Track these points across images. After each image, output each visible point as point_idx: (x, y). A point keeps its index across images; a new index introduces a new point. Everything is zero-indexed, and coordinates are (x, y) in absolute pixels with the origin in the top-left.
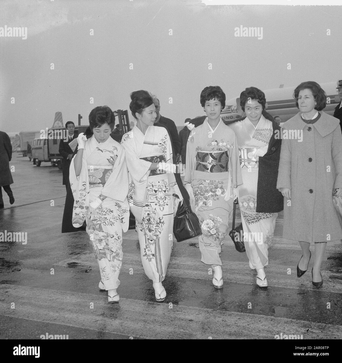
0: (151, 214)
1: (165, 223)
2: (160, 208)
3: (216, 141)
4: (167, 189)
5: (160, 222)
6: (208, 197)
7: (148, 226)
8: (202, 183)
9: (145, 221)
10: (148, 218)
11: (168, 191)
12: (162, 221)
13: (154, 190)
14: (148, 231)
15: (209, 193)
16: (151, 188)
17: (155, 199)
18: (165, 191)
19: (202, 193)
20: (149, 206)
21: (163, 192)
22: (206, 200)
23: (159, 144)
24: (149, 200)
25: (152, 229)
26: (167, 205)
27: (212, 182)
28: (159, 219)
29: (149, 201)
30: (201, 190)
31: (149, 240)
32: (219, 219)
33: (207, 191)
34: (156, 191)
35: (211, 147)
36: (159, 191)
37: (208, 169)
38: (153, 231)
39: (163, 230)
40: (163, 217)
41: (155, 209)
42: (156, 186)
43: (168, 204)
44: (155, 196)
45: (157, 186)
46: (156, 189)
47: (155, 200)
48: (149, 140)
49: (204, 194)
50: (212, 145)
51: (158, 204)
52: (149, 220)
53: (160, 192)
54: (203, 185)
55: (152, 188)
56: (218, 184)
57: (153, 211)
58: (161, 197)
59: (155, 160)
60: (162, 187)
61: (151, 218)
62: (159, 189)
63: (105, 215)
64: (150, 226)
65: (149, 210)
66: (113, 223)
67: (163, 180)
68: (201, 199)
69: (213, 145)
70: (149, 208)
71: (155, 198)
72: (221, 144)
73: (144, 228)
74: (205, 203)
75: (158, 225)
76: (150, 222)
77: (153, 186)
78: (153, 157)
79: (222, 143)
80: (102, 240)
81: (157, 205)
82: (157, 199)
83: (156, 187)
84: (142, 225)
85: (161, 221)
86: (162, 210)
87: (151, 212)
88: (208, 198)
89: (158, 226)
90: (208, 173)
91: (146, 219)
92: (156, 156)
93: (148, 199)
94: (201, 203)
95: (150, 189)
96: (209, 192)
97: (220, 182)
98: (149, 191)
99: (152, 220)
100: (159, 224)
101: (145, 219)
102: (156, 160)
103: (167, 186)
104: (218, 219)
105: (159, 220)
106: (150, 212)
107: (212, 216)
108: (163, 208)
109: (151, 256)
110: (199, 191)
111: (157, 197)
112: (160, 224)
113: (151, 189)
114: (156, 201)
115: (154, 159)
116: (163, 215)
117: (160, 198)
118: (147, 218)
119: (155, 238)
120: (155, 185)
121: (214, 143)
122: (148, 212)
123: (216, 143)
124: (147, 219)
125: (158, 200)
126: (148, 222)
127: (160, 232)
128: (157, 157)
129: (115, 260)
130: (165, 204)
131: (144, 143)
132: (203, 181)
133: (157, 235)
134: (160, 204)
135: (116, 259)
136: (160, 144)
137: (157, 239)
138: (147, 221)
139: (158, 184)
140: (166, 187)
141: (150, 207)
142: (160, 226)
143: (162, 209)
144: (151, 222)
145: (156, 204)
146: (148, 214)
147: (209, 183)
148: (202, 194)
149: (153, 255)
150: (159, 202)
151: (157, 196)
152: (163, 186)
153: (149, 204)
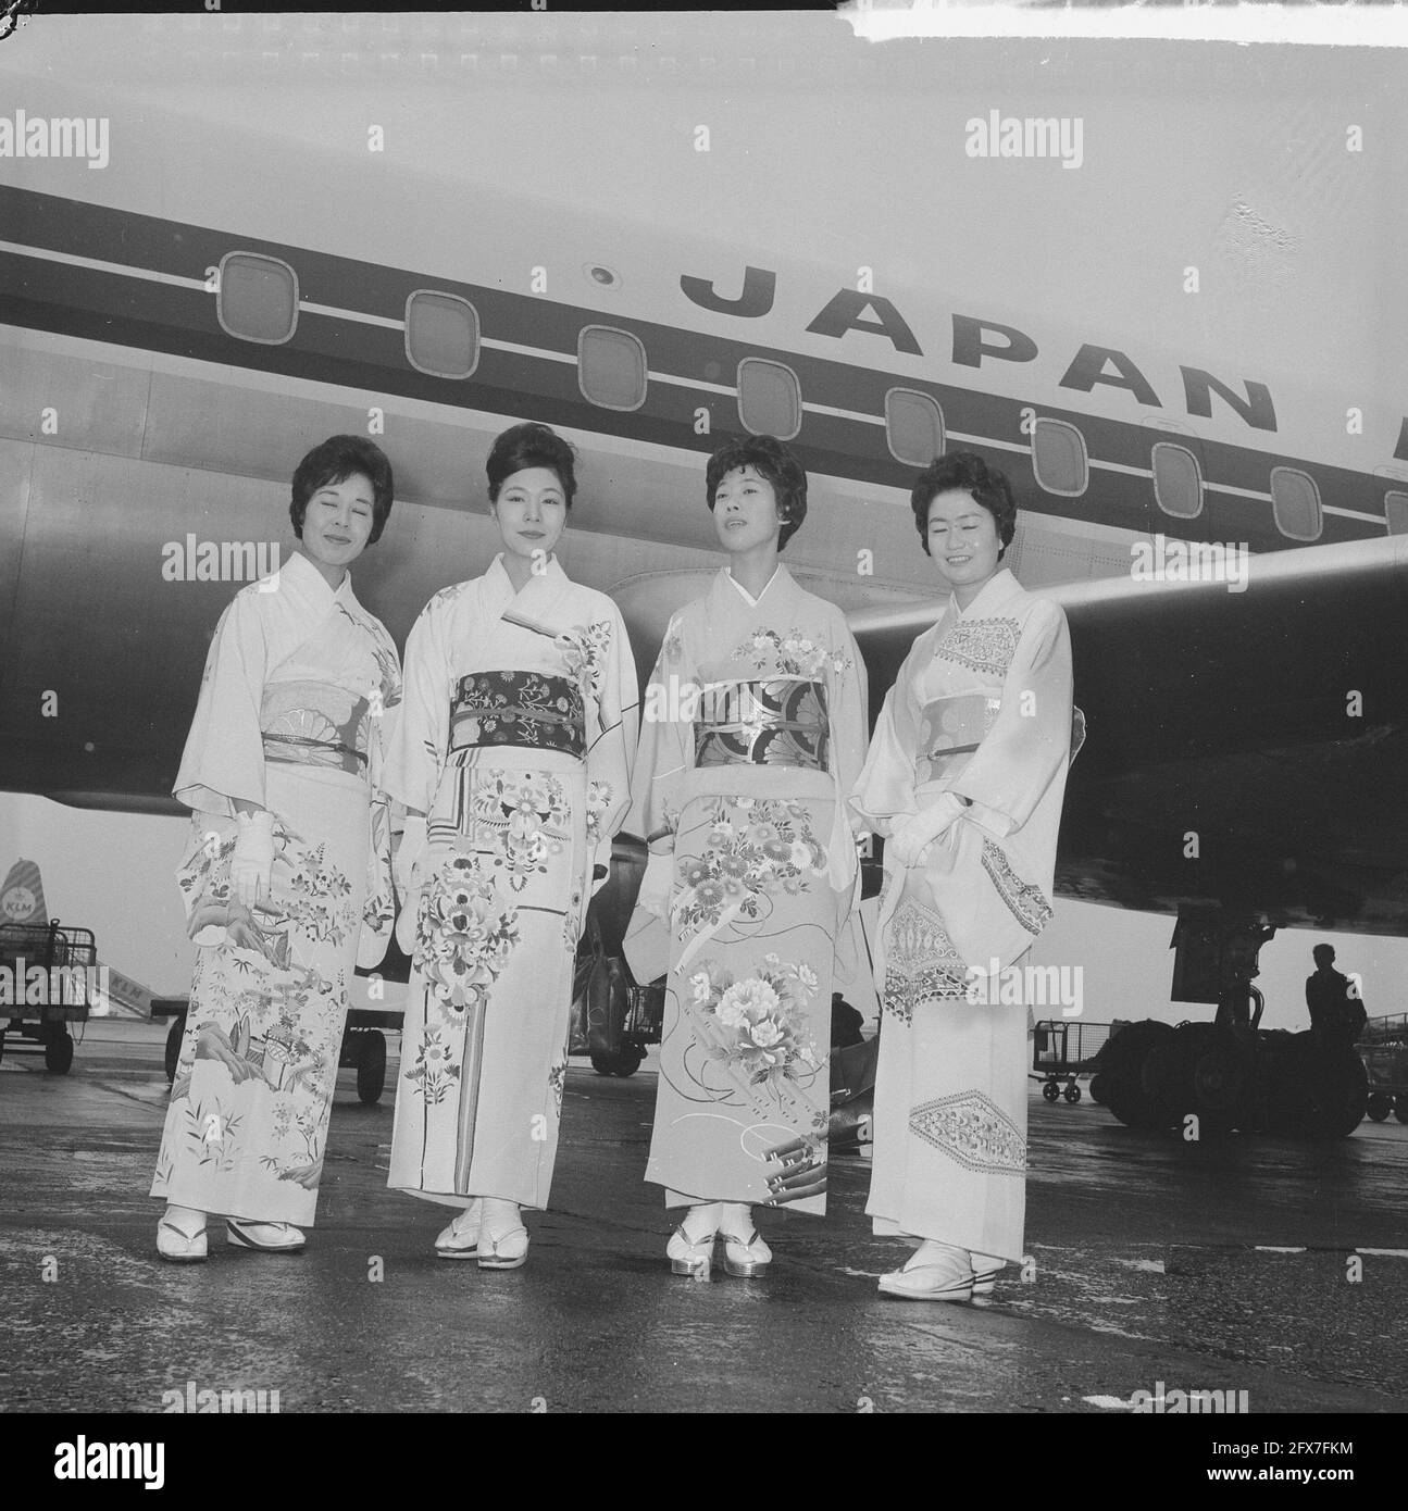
0: (472, 897)
1: (519, 940)
2: (511, 879)
3: (771, 634)
4: (557, 809)
5: (503, 934)
6: (763, 879)
7: (456, 947)
8: (723, 813)
9: (446, 926)
10: (459, 914)
11: (558, 820)
12: (510, 930)
13: (503, 806)
14: (451, 967)
15: (760, 864)
16: (490, 796)
17: (500, 839)
18: (545, 817)
19: (734, 866)
20: (470, 867)
21: (535, 820)
22: (756, 891)
23: (560, 637)
24: (473, 841)
25: (469, 959)
26: (543, 870)
27: (762, 812)
28: (503, 919)
29: (473, 846)
30: (729, 852)
31: (450, 1006)
32: (804, 975)
33: (749, 854)
34: (507, 810)
35: (753, 659)
36: (522, 812)
37: (744, 750)
38: (470, 967)
39: (506, 964)
40: (515, 916)
41: (492, 881)
42: (513, 788)
43: (545, 866)
44: (500, 830)
45: (517, 791)
46: (511, 803)
47: (497, 845)
48: (523, 611)
49: (744, 869)
50: (755, 648)
51: (506, 862)
52: (461, 922)
53: (526, 814)
54: (728, 821)
55: (496, 795)
56: (791, 818)
57: (484, 886)
58: (524, 837)
59: (531, 687)
60: (535, 796)
61: (471, 916)
62: (521, 802)
63: (324, 893)
64: (463, 949)
65: (467, 881)
66: (341, 936)
67: (547, 774)
68: (733, 890)
69: (760, 647)
70: (467, 876)
71: (499, 834)
72: (789, 645)
73: (435, 956)
74: (750, 909)
75: (493, 944)
76: (464, 931)
77: (500, 786)
78: (528, 675)
79: (795, 642)
80: (269, 1001)
81: (503, 865)
82: (505, 843)
83: (510, 795)
84: (428, 942)
85: (507, 928)
86: (518, 886)
87: (475, 891)
88: (760, 883)
89: (493, 950)
90: (743, 767)
91: (449, 916)
92: (538, 675)
93: (471, 839)
94: (733, 906)
95: (487, 800)
96: (763, 858)
97: (798, 812)
98: (483, 806)
99: (472, 922)
100: (497, 942)
101: (447, 919)
102: (535, 688)
103: (557, 800)
104: (801, 974)
105: (499, 925)
106: (469, 890)
107: (777, 960)
108: (524, 878)
109: (445, 1077)
110: (721, 858)
111: (508, 832)
112: (502, 941)
113: (491, 801)
114: (503, 850)
115: (529, 683)
116: (520, 907)
117: (517, 840)
118: (454, 915)
119: (471, 996)
120: (508, 785)
121: (762, 642)
122: (463, 892)
123: (771, 641)
124: (455, 919)
125: (510, 844)
126: (456, 930)
127: (494, 974)
128: (542, 680)
129: (299, 1087)
130: (536, 866)
131: (503, 618)
132: (725, 806)
133: (481, 986)
134: (513, 864)
135: (304, 1083)
136: (566, 638)
137: (478, 1003)
138: (452, 925)
139: (522, 782)
140: (552, 800)
141: (472, 871)
142: (499, 949)
143: (518, 881)
144: (468, 933)
145: (498, 863)
146: (462, 899)
147: (753, 813)
148: (733, 870)
149: (454, 1071)
150: (513, 853)
151: (506, 829)
152: (540, 794)
153: (471, 858)
